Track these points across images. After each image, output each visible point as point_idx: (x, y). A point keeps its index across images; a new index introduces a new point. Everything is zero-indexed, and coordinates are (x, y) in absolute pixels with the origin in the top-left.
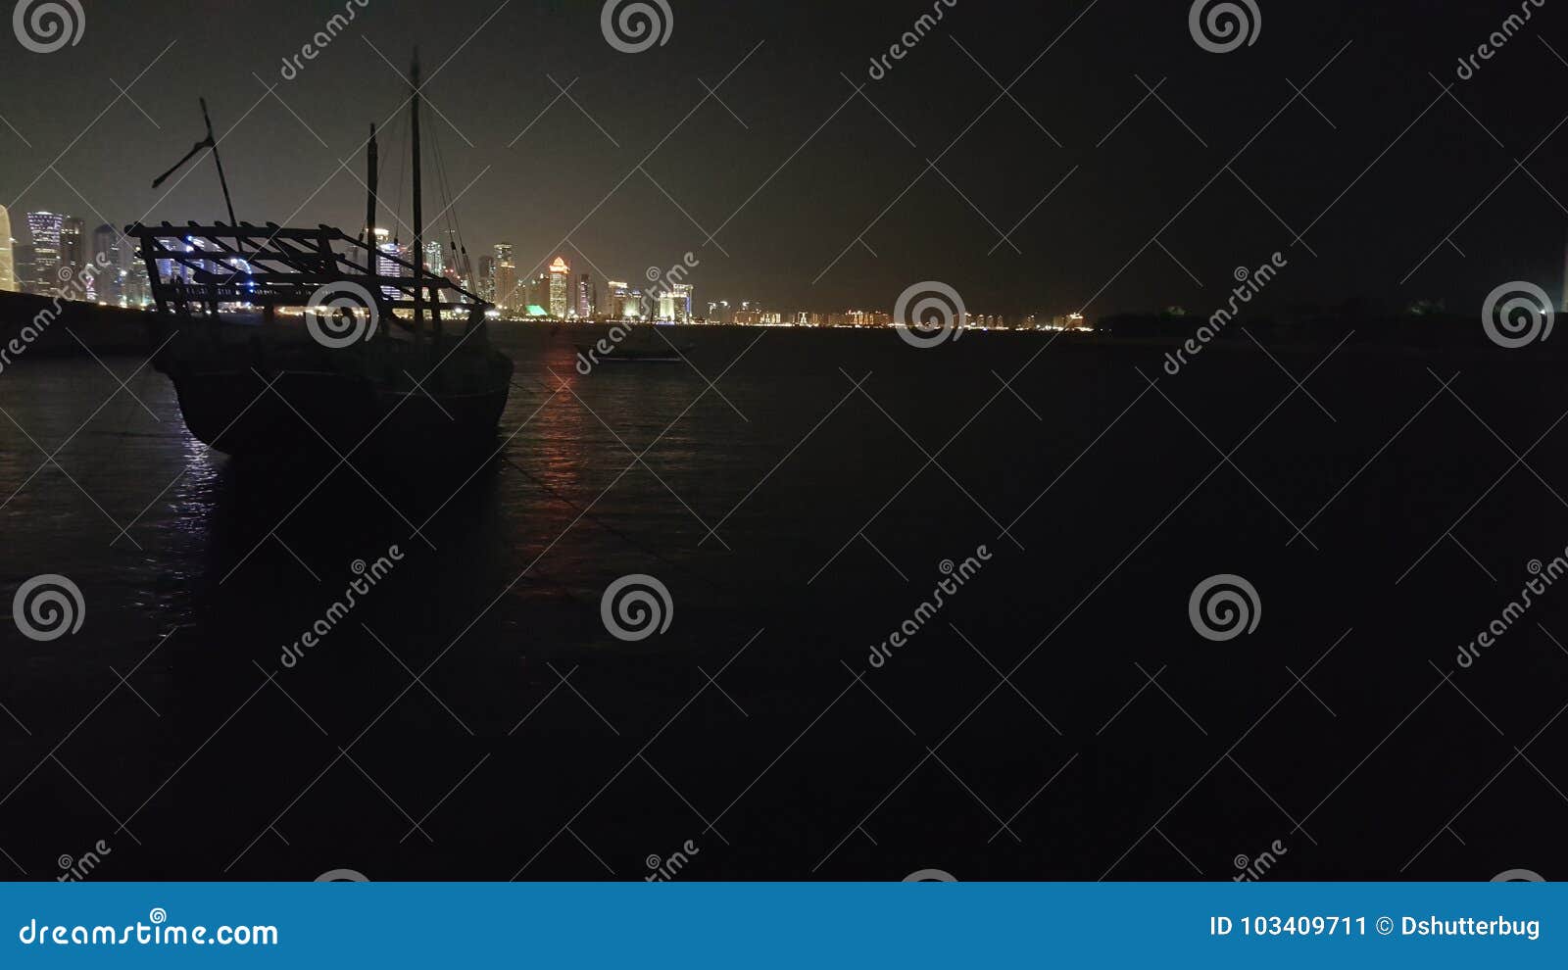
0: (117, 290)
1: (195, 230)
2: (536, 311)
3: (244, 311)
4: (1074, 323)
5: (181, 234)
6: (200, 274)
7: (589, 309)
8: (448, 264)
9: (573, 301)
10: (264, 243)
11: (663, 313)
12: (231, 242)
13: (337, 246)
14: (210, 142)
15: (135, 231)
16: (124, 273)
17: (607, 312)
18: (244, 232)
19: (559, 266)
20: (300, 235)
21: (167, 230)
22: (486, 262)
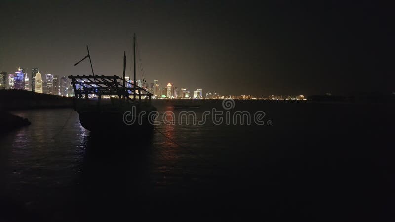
0: (66, 92)
1: (84, 77)
2: (164, 96)
3: (95, 97)
4: (302, 98)
5: (82, 78)
6: (85, 88)
7: (176, 96)
8: (143, 85)
9: (173, 93)
10: (100, 80)
11: (195, 96)
12: (93, 80)
13: (118, 81)
14: (89, 56)
15: (70, 77)
16: (67, 89)
17: (181, 96)
18: (96, 77)
19: (169, 85)
20: (109, 78)
21: (78, 77)
22: (152, 85)
